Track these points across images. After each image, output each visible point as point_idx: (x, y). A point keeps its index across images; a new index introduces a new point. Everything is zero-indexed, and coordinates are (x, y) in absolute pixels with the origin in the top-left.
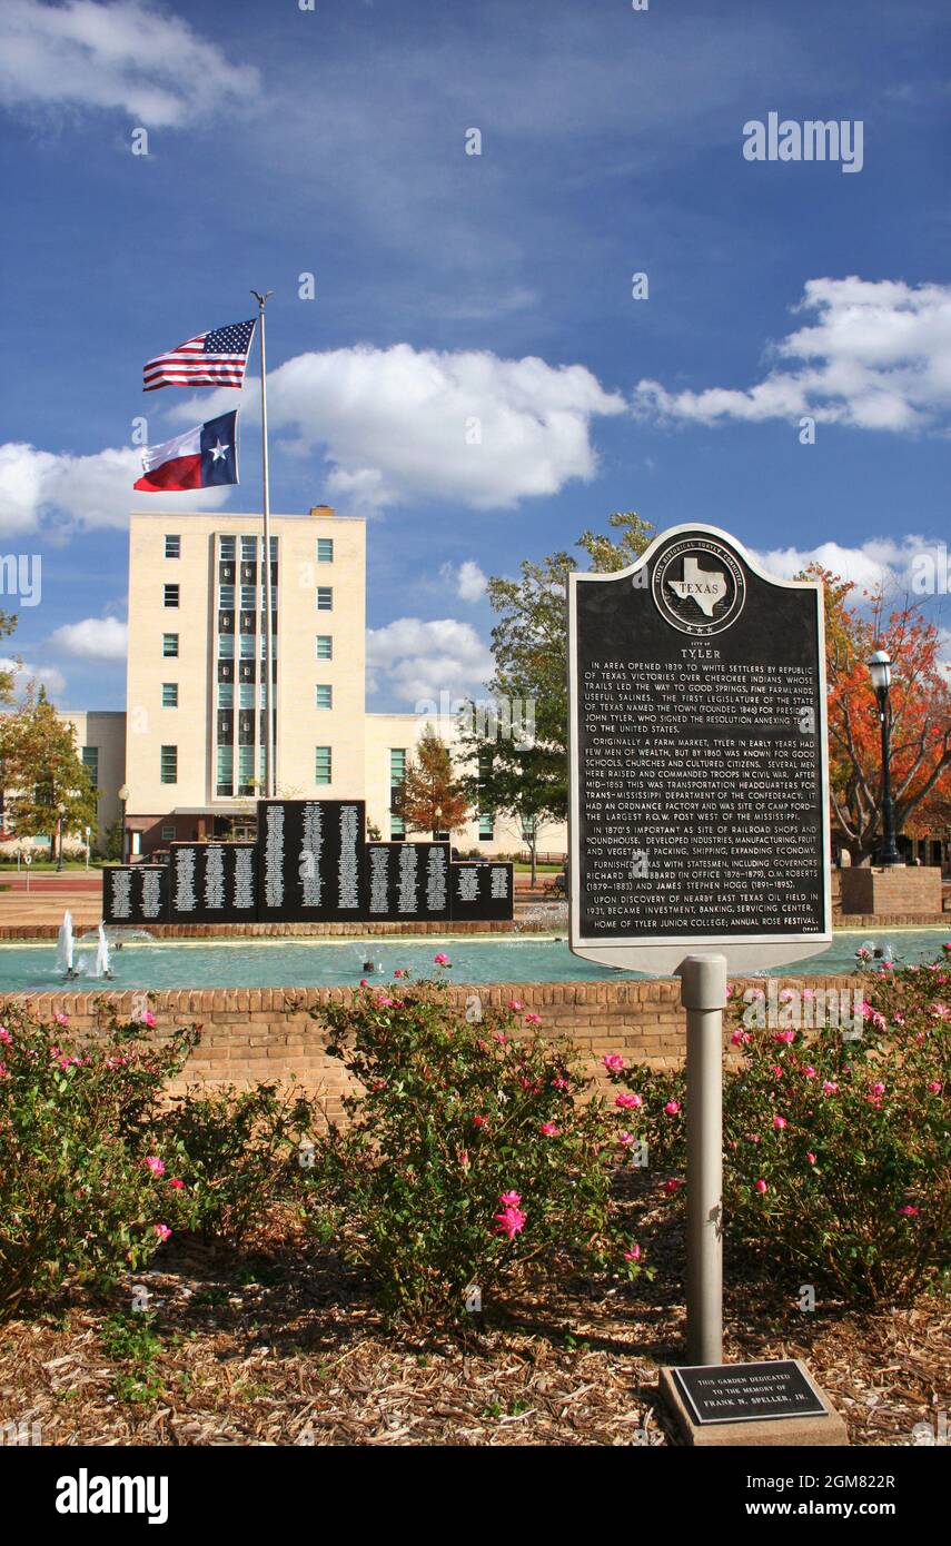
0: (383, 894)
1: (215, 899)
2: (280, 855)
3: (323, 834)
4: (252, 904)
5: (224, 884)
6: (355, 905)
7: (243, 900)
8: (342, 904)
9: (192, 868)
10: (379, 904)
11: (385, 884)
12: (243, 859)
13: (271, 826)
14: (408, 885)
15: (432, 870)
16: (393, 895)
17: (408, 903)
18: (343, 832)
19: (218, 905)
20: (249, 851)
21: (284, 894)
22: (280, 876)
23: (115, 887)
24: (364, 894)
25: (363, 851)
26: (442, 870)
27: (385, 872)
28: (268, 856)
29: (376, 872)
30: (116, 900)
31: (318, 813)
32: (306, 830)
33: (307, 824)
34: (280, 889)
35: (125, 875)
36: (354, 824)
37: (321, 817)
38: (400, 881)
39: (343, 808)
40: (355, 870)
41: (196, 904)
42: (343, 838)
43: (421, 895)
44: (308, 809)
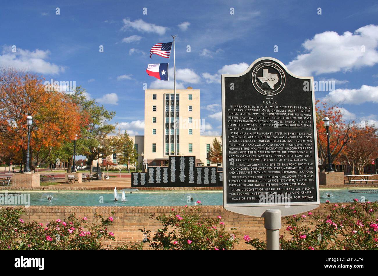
0: (200, 179)
1: (158, 180)
2: (175, 170)
3: (185, 164)
4: (168, 182)
5: (161, 177)
6: (193, 182)
7: (165, 181)
8: (190, 182)
9: (153, 173)
10: (199, 182)
11: (200, 177)
12: (165, 171)
13: (172, 162)
14: (206, 177)
15: (212, 173)
16: (203, 180)
17: (206, 182)
18: (190, 164)
19: (159, 182)
20: (167, 169)
21: (176, 179)
22: (174, 175)
23: (134, 177)
24: (195, 179)
25: (195, 168)
26: (215, 173)
27: (200, 174)
28: (172, 170)
29: (198, 174)
30: (134, 181)
31: (184, 159)
32: (181, 163)
33: (181, 162)
34: (174, 178)
35: (137, 174)
36: (193, 162)
37: (184, 160)
38: (204, 176)
39: (190, 158)
40: (193, 173)
41: (154, 181)
42: (190, 166)
43: (210, 179)
44: (181, 158)
